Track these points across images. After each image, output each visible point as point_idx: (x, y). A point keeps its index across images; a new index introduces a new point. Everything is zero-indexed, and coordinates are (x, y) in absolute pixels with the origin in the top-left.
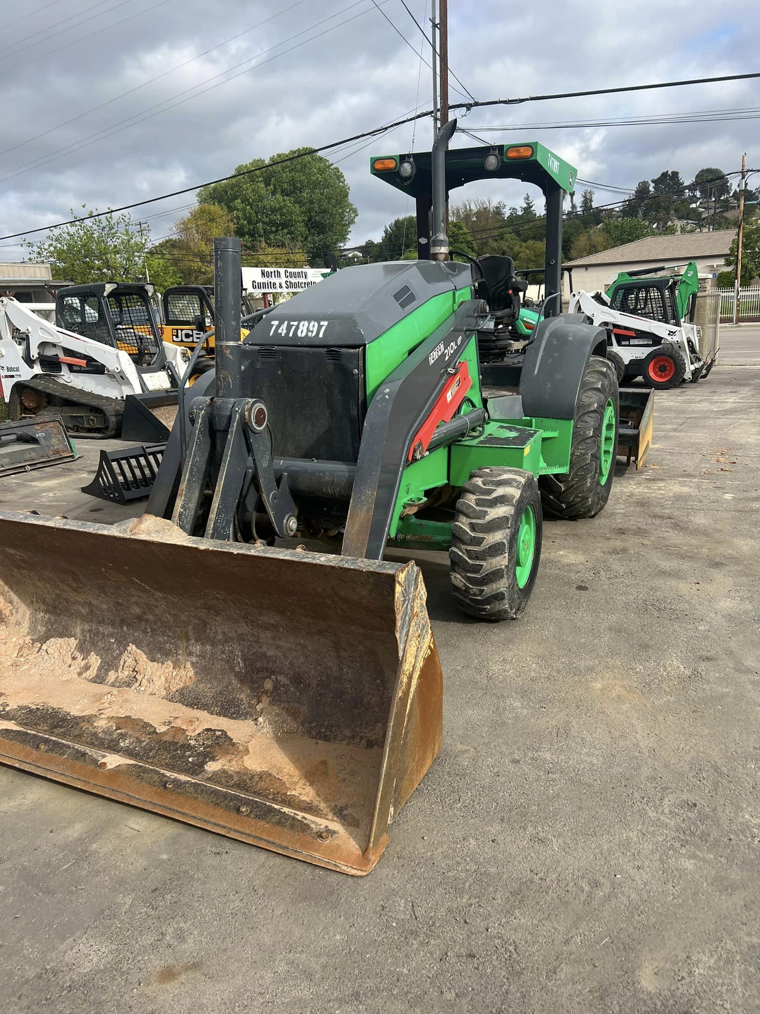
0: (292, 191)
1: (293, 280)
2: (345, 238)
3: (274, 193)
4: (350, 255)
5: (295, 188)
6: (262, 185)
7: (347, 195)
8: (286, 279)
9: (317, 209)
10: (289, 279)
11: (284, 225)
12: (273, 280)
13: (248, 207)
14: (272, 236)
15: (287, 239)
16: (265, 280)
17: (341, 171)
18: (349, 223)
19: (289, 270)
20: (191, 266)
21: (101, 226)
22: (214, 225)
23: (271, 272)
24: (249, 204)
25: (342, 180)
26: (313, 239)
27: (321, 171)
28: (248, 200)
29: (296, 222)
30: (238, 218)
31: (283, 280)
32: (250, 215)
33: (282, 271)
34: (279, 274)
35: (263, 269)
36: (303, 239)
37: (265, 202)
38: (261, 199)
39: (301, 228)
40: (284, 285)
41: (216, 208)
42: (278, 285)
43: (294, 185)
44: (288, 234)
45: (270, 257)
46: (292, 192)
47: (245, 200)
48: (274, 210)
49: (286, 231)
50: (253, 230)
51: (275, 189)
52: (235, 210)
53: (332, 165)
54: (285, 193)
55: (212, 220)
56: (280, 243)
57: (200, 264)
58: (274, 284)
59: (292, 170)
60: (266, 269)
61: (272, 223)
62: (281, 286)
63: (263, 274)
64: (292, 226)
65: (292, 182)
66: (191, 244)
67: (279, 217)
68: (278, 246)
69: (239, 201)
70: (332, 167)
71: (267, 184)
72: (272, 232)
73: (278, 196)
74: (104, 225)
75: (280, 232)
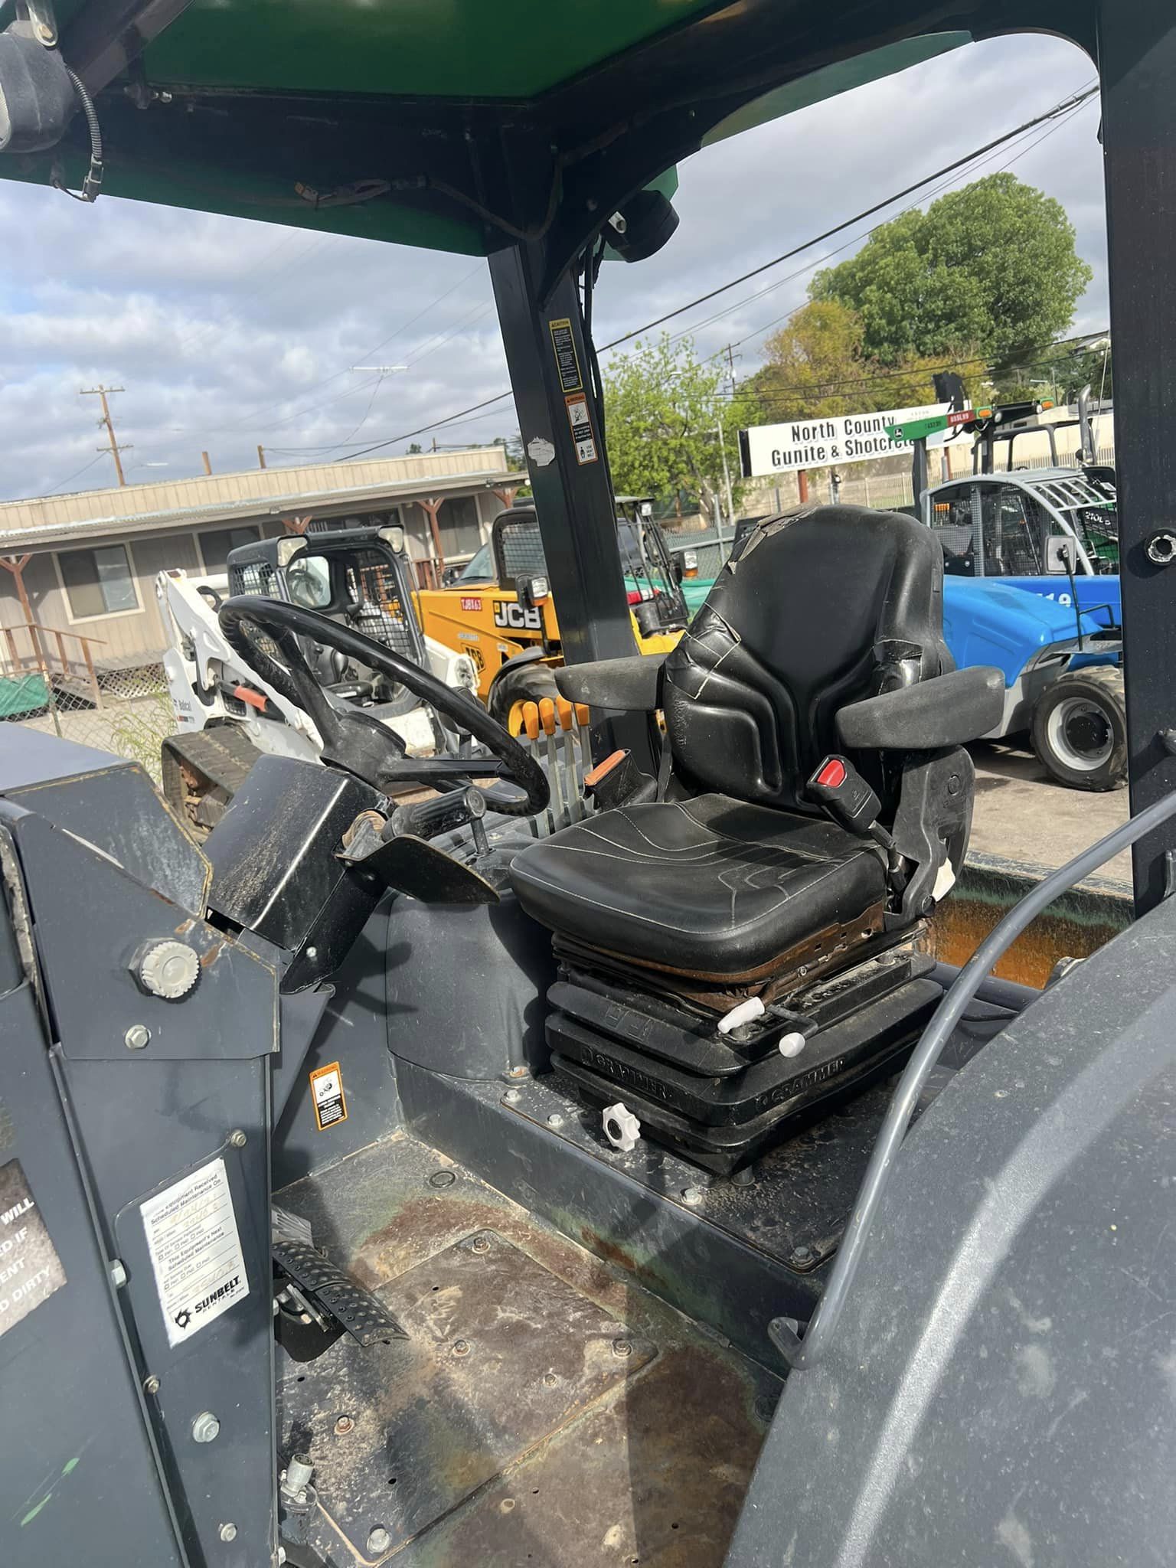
0: (968, 254)
1: (863, 438)
2: (1064, 322)
3: (933, 263)
4: (1093, 347)
5: (972, 249)
6: (913, 254)
7: (1069, 245)
8: (848, 438)
9: (1011, 280)
10: (855, 437)
11: (950, 317)
12: (818, 443)
13: (889, 295)
14: (928, 339)
15: (953, 340)
16: (801, 445)
17: (1059, 204)
18: (1074, 294)
19: (854, 418)
20: (786, 407)
21: (652, 361)
22: (827, 334)
23: (814, 429)
24: (891, 290)
25: (1060, 219)
26: (1004, 333)
27: (1021, 211)
28: (888, 284)
29: (972, 308)
30: (871, 316)
31: (841, 438)
32: (891, 309)
33: (838, 422)
34: (831, 430)
35: (795, 424)
36: (984, 335)
37: (918, 282)
38: (910, 277)
39: (980, 316)
40: (842, 449)
41: (834, 307)
42: (828, 452)
43: (970, 244)
44: (957, 329)
45: (921, 375)
46: (965, 257)
47: (884, 286)
48: (931, 293)
49: (952, 326)
50: (896, 333)
51: (936, 256)
52: (865, 303)
53: (1041, 196)
54: (952, 260)
55: (824, 327)
56: (940, 349)
57: (802, 402)
58: (821, 451)
59: (967, 218)
60: (802, 424)
61: (930, 316)
62: (835, 452)
63: (795, 434)
64: (964, 315)
65: (966, 239)
66: (790, 372)
67: (940, 304)
68: (937, 354)
69: (874, 287)
70: (1043, 200)
71: (922, 251)
72: (928, 332)
73: (942, 269)
74: (656, 360)
75: (943, 330)
